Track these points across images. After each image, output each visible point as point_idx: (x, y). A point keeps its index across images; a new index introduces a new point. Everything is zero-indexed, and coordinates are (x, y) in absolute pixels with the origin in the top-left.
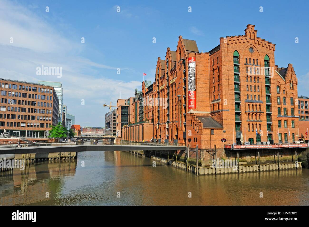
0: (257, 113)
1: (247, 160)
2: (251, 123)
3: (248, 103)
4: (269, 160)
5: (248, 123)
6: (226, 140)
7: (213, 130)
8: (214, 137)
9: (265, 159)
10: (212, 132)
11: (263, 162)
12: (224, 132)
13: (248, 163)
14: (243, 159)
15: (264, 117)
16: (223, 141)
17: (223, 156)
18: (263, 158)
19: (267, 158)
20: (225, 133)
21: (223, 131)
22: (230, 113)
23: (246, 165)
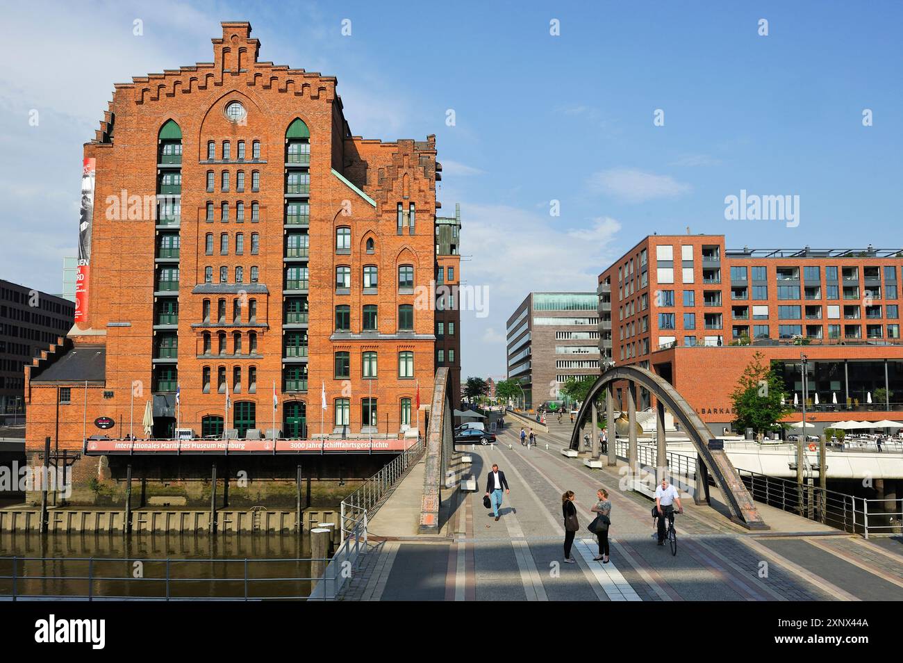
0: (241, 329)
1: (187, 490)
2: (214, 365)
3: (204, 296)
4: (281, 496)
5: (204, 364)
6: (111, 424)
7: (70, 388)
8: (69, 411)
9: (263, 491)
10: (64, 395)
11: (253, 499)
12: (109, 395)
13: (191, 500)
14: (173, 488)
15: (272, 342)
16: (100, 426)
17: (99, 473)
18: (255, 487)
19: (274, 488)
20: (112, 401)
21: (105, 393)
22: (132, 331)
23: (182, 506)
